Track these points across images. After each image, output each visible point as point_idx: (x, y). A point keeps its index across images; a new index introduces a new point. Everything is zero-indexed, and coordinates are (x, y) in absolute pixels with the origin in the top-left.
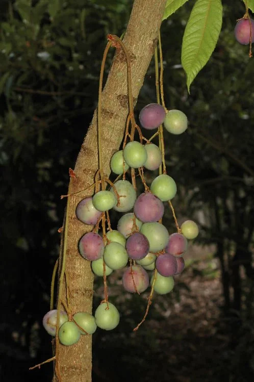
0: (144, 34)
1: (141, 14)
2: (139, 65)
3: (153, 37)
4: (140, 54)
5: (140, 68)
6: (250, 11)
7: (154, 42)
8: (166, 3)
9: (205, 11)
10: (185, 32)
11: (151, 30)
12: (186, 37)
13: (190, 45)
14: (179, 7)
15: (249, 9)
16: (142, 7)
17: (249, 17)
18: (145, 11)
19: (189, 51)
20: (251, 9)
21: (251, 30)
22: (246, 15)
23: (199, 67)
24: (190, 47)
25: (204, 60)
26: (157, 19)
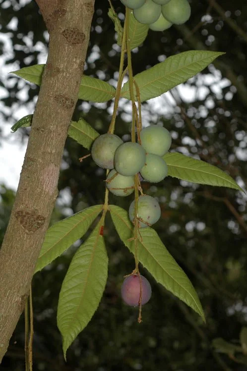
0: (10, 288)
1: (7, 264)
2: (3, 326)
3: (22, 292)
4: (5, 312)
5: (4, 331)
6: (140, 265)
7: (22, 299)
8: (39, 252)
9: (87, 262)
10: (63, 286)
11: (19, 284)
12: (64, 293)
13: (68, 302)
14: (56, 257)
15: (140, 264)
16: (10, 256)
17: (139, 274)
18: (14, 261)
19: (67, 309)
20: (142, 263)
21: (141, 289)
22: (136, 271)
23: (79, 329)
24: (68, 305)
25: (85, 321)
26: (28, 270)
